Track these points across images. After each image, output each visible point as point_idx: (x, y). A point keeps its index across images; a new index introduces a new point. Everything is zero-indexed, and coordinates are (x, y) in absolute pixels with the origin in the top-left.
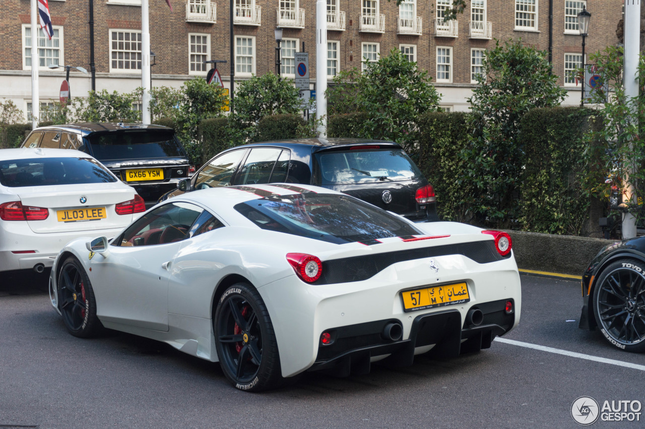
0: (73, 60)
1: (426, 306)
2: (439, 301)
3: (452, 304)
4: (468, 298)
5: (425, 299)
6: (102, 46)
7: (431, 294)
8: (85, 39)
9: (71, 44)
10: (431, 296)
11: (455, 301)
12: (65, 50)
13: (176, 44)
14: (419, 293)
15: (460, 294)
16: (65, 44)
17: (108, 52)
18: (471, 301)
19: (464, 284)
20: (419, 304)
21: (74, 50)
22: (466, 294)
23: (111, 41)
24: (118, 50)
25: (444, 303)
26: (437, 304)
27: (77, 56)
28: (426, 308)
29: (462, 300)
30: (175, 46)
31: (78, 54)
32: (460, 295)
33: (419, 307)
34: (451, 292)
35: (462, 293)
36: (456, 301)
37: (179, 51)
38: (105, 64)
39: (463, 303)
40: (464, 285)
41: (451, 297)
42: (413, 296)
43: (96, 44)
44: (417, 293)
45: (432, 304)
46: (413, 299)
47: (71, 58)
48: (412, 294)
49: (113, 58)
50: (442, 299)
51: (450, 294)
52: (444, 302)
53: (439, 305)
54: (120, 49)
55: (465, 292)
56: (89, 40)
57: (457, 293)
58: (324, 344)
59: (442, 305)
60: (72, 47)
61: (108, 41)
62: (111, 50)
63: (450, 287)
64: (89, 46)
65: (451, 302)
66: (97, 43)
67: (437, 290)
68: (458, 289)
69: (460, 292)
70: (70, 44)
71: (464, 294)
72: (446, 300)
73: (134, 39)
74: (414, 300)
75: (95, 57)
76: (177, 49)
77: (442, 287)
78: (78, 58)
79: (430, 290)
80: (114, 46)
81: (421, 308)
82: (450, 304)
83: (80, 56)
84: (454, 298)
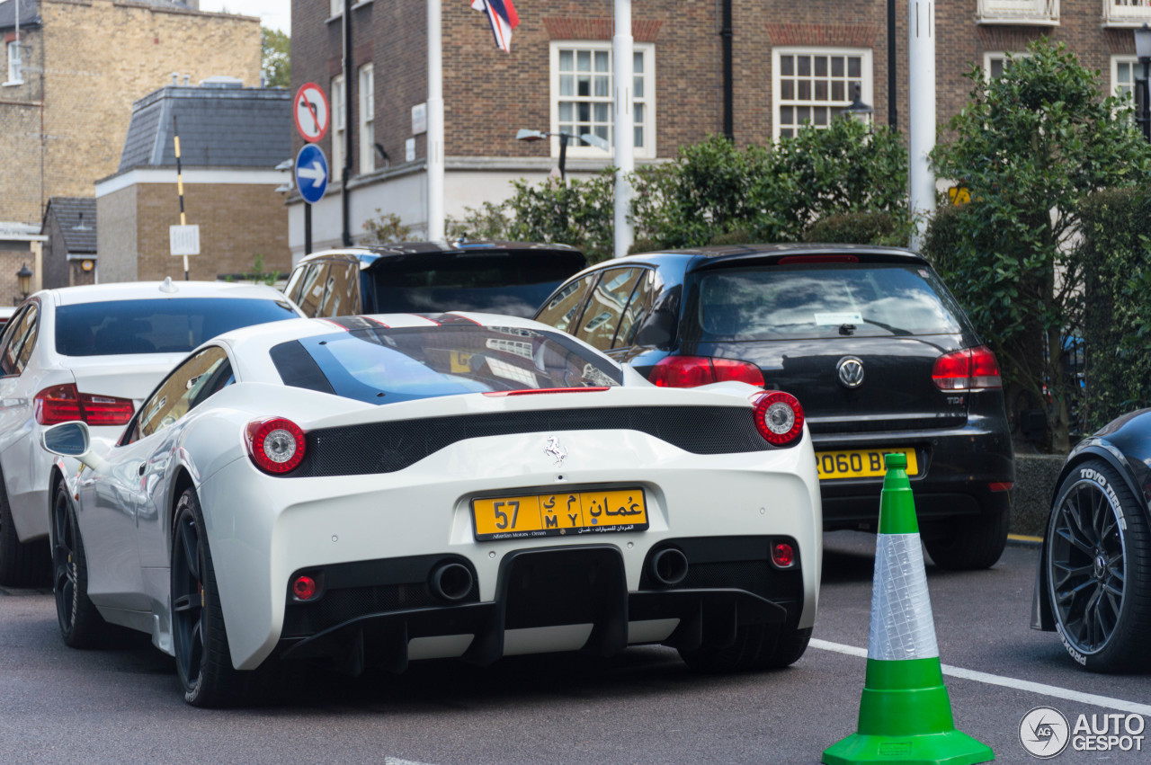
0: (679, 130)
1: (529, 532)
2: (564, 523)
3: (599, 533)
4: (645, 522)
5: (531, 516)
6: (754, 91)
7: (547, 507)
8: (710, 75)
9: (674, 90)
10: (545, 512)
11: (606, 527)
12: (659, 104)
13: (951, 83)
14: (517, 504)
15: (622, 512)
16: (659, 87)
17: (770, 106)
18: (651, 529)
19: (640, 493)
20: (513, 526)
21: (682, 104)
22: (639, 513)
23: (777, 77)
24: (796, 102)
25: (579, 529)
26: (559, 530)
27: (688, 119)
28: (530, 535)
29: (626, 526)
30: (947, 87)
31: (692, 114)
32: (623, 514)
33: (511, 533)
34: (600, 507)
35: (628, 510)
36: (610, 526)
37: (958, 99)
38: (761, 139)
39: (628, 531)
40: (637, 496)
41: (597, 518)
42: (501, 509)
43: (740, 88)
44: (511, 504)
45: (545, 528)
46: (498, 515)
47: (673, 124)
48: (497, 506)
49: (783, 122)
50: (573, 519)
51: (596, 510)
52: (577, 525)
53: (563, 532)
54: (801, 97)
55: (636, 509)
56: (720, 79)
57: (616, 511)
58: (297, 599)
59: (572, 532)
60: (676, 97)
61: (769, 78)
62: (777, 101)
63: (599, 498)
64: (720, 93)
65: (595, 527)
66: (740, 83)
67: (561, 501)
68: (618, 501)
69: (623, 508)
70: (670, 89)
71: (633, 513)
72: (585, 521)
73: (838, 71)
74: (502, 518)
75: (735, 121)
76: (952, 95)
77: (576, 496)
78: (692, 123)
79: (546, 500)
80: (787, 91)
81: (516, 535)
82: (593, 531)
83: (696, 120)
84: (604, 520)
